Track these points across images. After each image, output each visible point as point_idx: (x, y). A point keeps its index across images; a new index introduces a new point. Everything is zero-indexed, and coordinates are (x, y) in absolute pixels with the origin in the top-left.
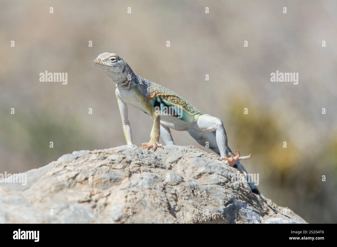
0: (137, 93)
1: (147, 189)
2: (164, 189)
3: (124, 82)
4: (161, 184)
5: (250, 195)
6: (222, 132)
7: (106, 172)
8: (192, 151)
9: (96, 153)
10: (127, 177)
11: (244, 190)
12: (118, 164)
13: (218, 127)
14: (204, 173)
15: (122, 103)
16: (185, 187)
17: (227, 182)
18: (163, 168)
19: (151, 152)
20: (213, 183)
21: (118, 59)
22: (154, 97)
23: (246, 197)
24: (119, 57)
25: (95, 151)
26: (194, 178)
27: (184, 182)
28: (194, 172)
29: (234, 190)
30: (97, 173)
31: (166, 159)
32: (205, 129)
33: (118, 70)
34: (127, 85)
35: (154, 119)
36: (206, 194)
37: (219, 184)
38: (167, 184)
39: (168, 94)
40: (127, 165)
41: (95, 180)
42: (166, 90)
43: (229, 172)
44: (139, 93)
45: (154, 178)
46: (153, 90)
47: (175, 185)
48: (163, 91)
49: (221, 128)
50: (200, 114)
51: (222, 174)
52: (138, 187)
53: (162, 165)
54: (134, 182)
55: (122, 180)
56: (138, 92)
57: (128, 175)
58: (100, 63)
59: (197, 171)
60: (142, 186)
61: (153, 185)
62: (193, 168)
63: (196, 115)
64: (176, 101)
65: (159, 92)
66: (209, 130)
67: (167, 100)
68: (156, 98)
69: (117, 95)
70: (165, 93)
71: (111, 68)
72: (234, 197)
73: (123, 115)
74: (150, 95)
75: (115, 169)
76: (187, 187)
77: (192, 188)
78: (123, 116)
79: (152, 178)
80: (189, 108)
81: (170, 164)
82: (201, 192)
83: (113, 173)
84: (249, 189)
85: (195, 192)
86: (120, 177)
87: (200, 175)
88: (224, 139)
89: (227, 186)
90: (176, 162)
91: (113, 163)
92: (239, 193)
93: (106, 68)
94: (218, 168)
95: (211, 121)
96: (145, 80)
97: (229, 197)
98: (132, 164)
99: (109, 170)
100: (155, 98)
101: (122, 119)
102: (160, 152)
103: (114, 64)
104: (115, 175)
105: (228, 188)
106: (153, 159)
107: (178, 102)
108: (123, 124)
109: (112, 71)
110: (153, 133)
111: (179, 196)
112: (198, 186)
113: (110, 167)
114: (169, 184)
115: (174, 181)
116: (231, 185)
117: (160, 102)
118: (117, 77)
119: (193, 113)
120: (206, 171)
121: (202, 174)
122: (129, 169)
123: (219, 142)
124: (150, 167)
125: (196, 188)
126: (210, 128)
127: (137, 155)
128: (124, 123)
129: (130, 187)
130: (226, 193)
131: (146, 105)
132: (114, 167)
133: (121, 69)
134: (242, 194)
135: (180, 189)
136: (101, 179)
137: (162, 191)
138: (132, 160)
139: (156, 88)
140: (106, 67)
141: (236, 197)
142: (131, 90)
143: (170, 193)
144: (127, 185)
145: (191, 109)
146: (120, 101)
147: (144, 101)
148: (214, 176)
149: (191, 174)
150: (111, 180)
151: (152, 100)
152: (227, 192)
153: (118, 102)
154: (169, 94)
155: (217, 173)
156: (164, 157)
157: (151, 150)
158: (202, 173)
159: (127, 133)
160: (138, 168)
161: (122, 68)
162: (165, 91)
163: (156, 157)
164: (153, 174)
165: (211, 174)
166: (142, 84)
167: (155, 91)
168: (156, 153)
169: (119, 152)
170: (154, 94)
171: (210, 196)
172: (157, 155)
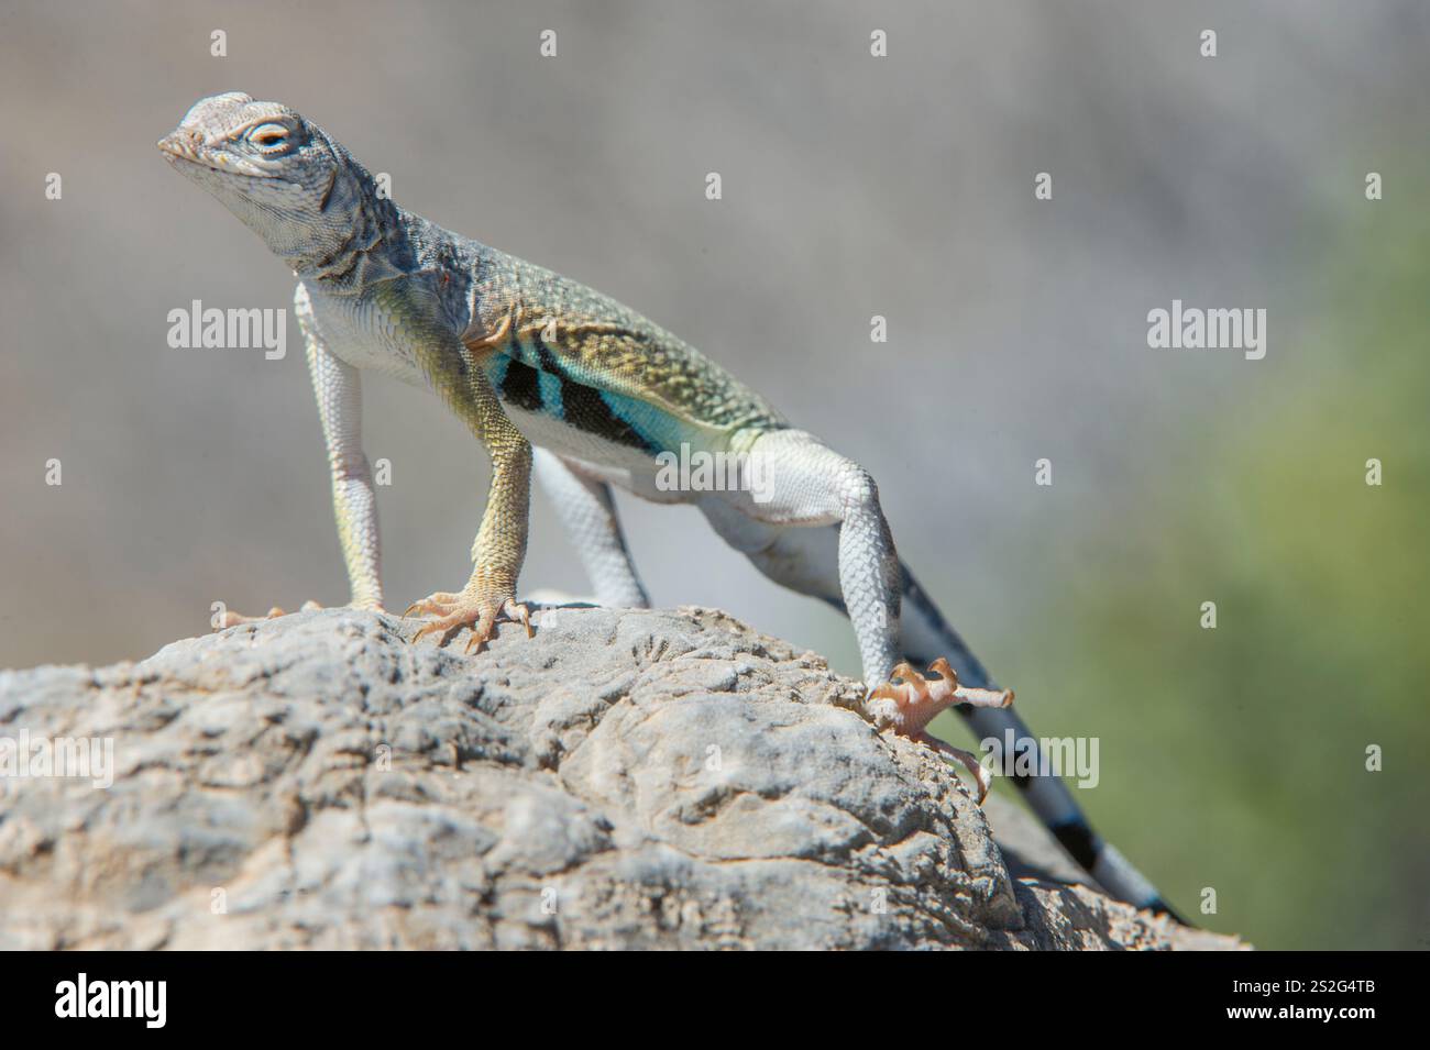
0: (402, 320)
1: (380, 907)
2: (488, 898)
3: (328, 261)
4: (473, 873)
5: (995, 905)
6: (871, 542)
7: (161, 812)
8: (693, 649)
9: (127, 684)
10: (274, 833)
11: (959, 881)
12: (239, 756)
13: (848, 509)
14: (737, 792)
15: (327, 363)
16: (612, 881)
17: (860, 842)
18: (505, 761)
19: (452, 661)
20: (780, 853)
21: (302, 136)
22: (502, 340)
23: (967, 925)
24: (302, 125)
25: (119, 671)
26: (678, 816)
27: (609, 855)
28: (683, 782)
29: (902, 890)
30: (107, 813)
31: (538, 698)
32: (783, 510)
33: (295, 198)
34: (349, 273)
35: (496, 463)
36: (730, 917)
37: (814, 854)
38: (509, 870)
39: (583, 320)
40: (289, 760)
41: (90, 854)
42: (577, 300)
43: (884, 779)
44: (416, 319)
45: (434, 839)
46: (499, 300)
47: (553, 874)
48: (557, 306)
49: (865, 518)
50: (764, 423)
51: (835, 798)
52: (332, 901)
53: (504, 741)
54: (311, 865)
55: (249, 853)
56: (408, 317)
57: (283, 821)
58: (197, 156)
59: (700, 778)
60: (357, 889)
61: (422, 878)
62: (679, 758)
63: (743, 432)
64: (630, 361)
65: (537, 309)
66: (802, 520)
67: (576, 354)
68: (516, 345)
69: (302, 317)
70: (569, 315)
71: (259, 188)
72: (893, 927)
73: (333, 427)
74: (479, 332)
75: (217, 786)
76: (622, 881)
77: (652, 885)
78: (334, 434)
79: (423, 835)
80: (705, 392)
81: (551, 733)
82: (707, 903)
83: (200, 813)
84: (991, 875)
85: (671, 907)
86: (236, 837)
87: (713, 802)
88: (878, 576)
89: (857, 868)
90: (592, 718)
91: (209, 753)
92: (929, 903)
93: (231, 187)
94: (819, 761)
95: (813, 475)
96: (457, 243)
97: (861, 931)
98: (322, 754)
99: (182, 796)
100: (508, 344)
101: (330, 446)
102: (506, 660)
103: (276, 164)
104: (211, 822)
105: (866, 878)
106: (454, 705)
107: (637, 365)
108: (335, 475)
109: (266, 200)
110: (484, 541)
111: (570, 937)
112: (690, 873)
113: (187, 775)
114: (521, 870)
115: (551, 849)
116: (884, 861)
117: (539, 367)
118: (287, 232)
119: (725, 423)
120: (745, 782)
121: (725, 795)
122: (300, 784)
123: (852, 593)
124: (425, 762)
125: (675, 883)
126: (810, 510)
127: (357, 695)
128: (339, 469)
129: (284, 895)
130: (847, 909)
131: (456, 386)
132: (212, 772)
133: (313, 192)
134: (947, 909)
135: (582, 897)
136: (127, 851)
137: (475, 912)
138: (325, 727)
139: (518, 286)
140: (233, 178)
141: (904, 929)
142: (374, 302)
143: (518, 922)
144: (270, 885)
145: (717, 400)
146: (321, 351)
147: (441, 366)
148: (789, 812)
149: (663, 797)
150: (182, 854)
151: (493, 355)
152: (856, 905)
153: (307, 357)
154: (590, 324)
155: (810, 788)
156: (524, 690)
157: (460, 647)
158: (727, 789)
159: (353, 526)
160: (349, 775)
161: (316, 185)
162: (567, 307)
163: (480, 693)
164: (434, 811)
165: (772, 794)
166: (438, 270)
167: (511, 305)
168: (483, 670)
169: (253, 679)
170: (506, 321)
171: (754, 930)
172: (483, 677)
